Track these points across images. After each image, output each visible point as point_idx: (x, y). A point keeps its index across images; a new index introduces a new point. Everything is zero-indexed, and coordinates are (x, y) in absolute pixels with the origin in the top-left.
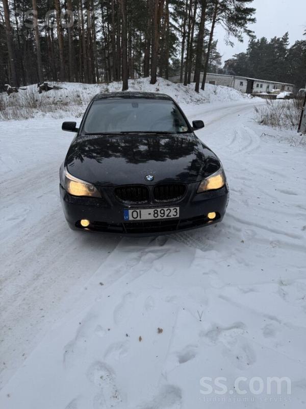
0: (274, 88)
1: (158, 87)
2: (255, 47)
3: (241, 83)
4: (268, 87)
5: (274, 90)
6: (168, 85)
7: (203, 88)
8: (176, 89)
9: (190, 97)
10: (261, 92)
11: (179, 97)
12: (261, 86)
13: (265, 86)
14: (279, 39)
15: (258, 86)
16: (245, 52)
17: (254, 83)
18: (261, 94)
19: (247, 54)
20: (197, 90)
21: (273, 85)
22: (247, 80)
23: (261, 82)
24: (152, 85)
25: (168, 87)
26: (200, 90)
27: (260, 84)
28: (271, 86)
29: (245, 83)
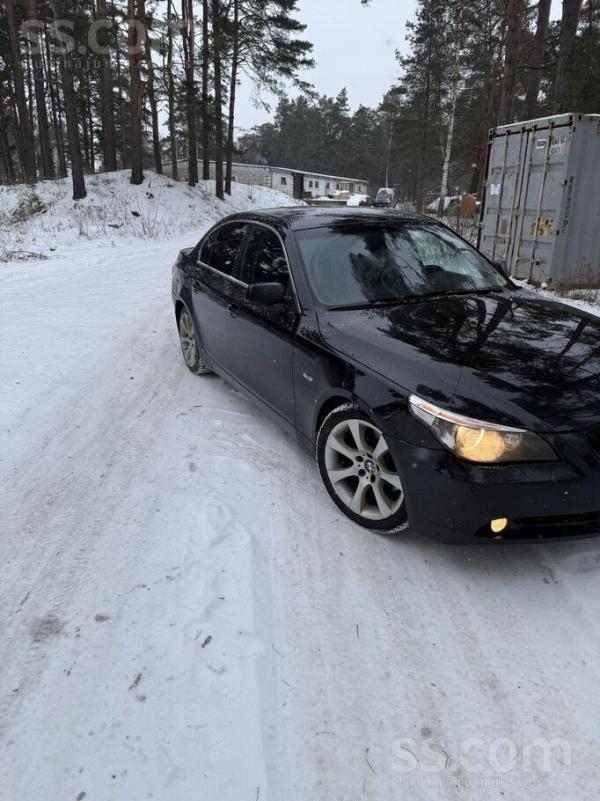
0: (338, 188)
1: (149, 191)
2: (289, 113)
3: (284, 180)
4: (328, 187)
5: (338, 192)
6: (169, 186)
7: (228, 191)
8: (187, 194)
9: (216, 210)
10: (318, 197)
11: (196, 209)
12: (317, 186)
13: (322, 184)
14: (330, 101)
15: (311, 184)
16: (272, 122)
17: (305, 178)
18: (319, 199)
19: (276, 126)
20: (219, 194)
21: (336, 183)
22: (293, 174)
23: (315, 177)
24: (136, 187)
25: (169, 190)
26: (226, 195)
27: (314, 181)
28: (332, 185)
29: (290, 180)
